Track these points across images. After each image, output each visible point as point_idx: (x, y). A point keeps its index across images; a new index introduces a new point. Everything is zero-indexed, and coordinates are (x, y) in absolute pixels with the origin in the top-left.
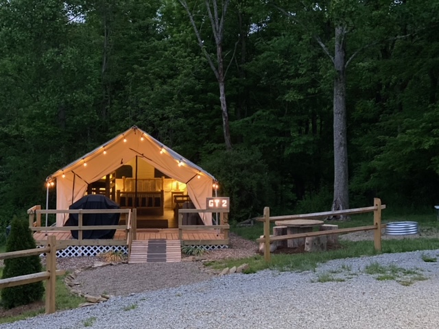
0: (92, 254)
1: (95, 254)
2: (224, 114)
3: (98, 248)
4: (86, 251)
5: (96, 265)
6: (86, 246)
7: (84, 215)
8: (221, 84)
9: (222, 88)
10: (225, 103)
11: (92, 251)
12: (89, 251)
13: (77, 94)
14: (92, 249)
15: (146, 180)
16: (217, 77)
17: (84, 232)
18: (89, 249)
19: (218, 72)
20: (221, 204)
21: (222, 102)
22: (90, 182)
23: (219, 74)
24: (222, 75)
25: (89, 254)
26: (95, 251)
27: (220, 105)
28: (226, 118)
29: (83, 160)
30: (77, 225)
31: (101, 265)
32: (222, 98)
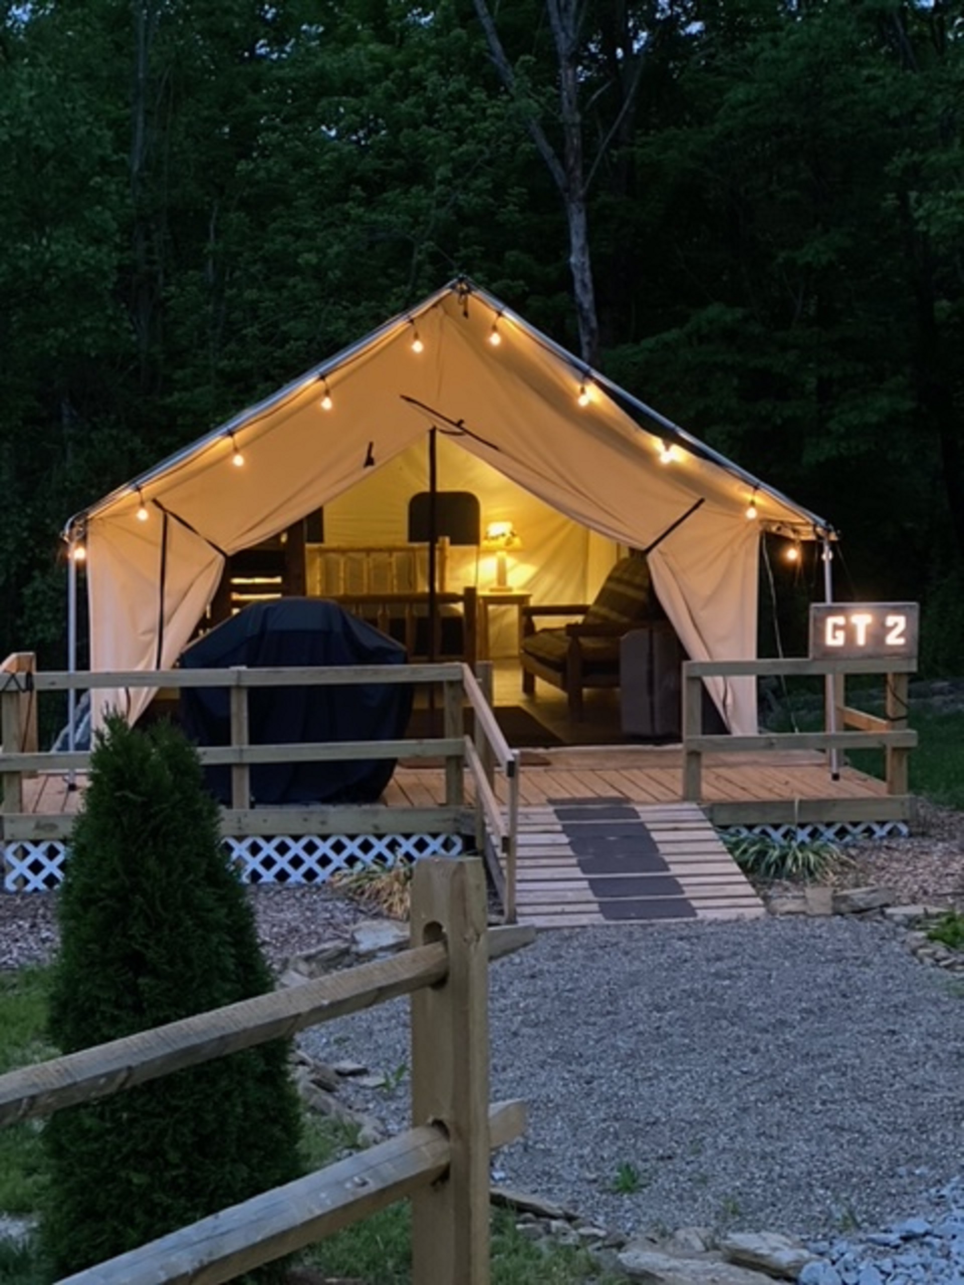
0: (296, 876)
1: (310, 875)
2: (586, 320)
3: (324, 848)
4: (268, 863)
5: (366, 943)
6: (268, 839)
7: (255, 694)
8: (573, 207)
9: (577, 223)
10: (588, 276)
11: (296, 862)
12: (282, 862)
13: (57, 241)
14: (297, 849)
15: (380, 550)
16: (560, 180)
17: (258, 772)
18: (282, 849)
19: (564, 165)
20: (879, 632)
21: (577, 275)
22: (232, 546)
23: (569, 172)
24: (578, 173)
25: (282, 876)
26: (310, 862)
27: (572, 291)
28: (591, 332)
29: (228, 441)
30: (227, 742)
31: (388, 940)
32: (577, 259)
